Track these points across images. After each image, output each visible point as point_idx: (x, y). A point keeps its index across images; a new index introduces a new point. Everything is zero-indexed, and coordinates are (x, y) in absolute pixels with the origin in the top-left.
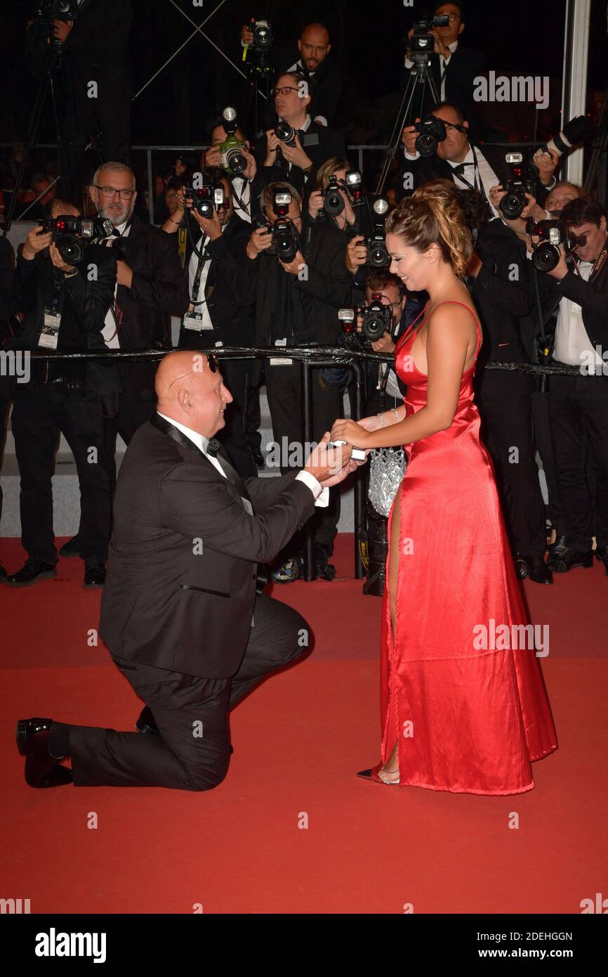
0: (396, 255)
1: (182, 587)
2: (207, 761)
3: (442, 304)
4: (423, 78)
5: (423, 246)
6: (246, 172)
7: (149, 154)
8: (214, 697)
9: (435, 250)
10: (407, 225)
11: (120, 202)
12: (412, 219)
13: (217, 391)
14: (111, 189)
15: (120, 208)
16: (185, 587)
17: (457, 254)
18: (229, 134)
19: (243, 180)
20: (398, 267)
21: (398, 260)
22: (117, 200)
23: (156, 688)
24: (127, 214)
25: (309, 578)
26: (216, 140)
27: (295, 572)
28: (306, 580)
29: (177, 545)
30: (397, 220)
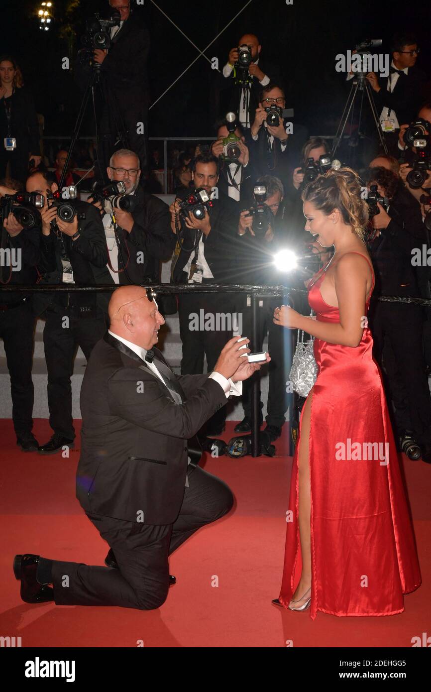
0: (309, 216)
1: (129, 458)
2: (151, 589)
3: (345, 254)
4: (362, 86)
5: (328, 210)
6: (241, 159)
7: (165, 143)
8: (157, 541)
9: (337, 214)
10: (317, 194)
11: (128, 179)
12: (321, 189)
13: (153, 316)
14: (122, 169)
15: (129, 183)
16: (133, 458)
17: (354, 218)
18: (230, 132)
19: (237, 165)
20: (311, 225)
21: (310, 220)
22: (127, 177)
23: (115, 534)
24: (134, 187)
25: (255, 454)
26: (221, 136)
27: (244, 450)
28: (253, 456)
29: (123, 428)
30: (311, 190)
